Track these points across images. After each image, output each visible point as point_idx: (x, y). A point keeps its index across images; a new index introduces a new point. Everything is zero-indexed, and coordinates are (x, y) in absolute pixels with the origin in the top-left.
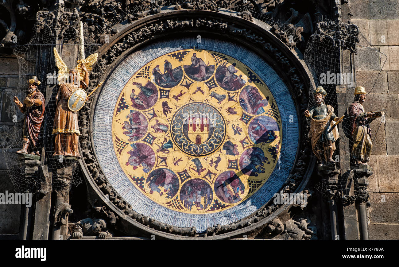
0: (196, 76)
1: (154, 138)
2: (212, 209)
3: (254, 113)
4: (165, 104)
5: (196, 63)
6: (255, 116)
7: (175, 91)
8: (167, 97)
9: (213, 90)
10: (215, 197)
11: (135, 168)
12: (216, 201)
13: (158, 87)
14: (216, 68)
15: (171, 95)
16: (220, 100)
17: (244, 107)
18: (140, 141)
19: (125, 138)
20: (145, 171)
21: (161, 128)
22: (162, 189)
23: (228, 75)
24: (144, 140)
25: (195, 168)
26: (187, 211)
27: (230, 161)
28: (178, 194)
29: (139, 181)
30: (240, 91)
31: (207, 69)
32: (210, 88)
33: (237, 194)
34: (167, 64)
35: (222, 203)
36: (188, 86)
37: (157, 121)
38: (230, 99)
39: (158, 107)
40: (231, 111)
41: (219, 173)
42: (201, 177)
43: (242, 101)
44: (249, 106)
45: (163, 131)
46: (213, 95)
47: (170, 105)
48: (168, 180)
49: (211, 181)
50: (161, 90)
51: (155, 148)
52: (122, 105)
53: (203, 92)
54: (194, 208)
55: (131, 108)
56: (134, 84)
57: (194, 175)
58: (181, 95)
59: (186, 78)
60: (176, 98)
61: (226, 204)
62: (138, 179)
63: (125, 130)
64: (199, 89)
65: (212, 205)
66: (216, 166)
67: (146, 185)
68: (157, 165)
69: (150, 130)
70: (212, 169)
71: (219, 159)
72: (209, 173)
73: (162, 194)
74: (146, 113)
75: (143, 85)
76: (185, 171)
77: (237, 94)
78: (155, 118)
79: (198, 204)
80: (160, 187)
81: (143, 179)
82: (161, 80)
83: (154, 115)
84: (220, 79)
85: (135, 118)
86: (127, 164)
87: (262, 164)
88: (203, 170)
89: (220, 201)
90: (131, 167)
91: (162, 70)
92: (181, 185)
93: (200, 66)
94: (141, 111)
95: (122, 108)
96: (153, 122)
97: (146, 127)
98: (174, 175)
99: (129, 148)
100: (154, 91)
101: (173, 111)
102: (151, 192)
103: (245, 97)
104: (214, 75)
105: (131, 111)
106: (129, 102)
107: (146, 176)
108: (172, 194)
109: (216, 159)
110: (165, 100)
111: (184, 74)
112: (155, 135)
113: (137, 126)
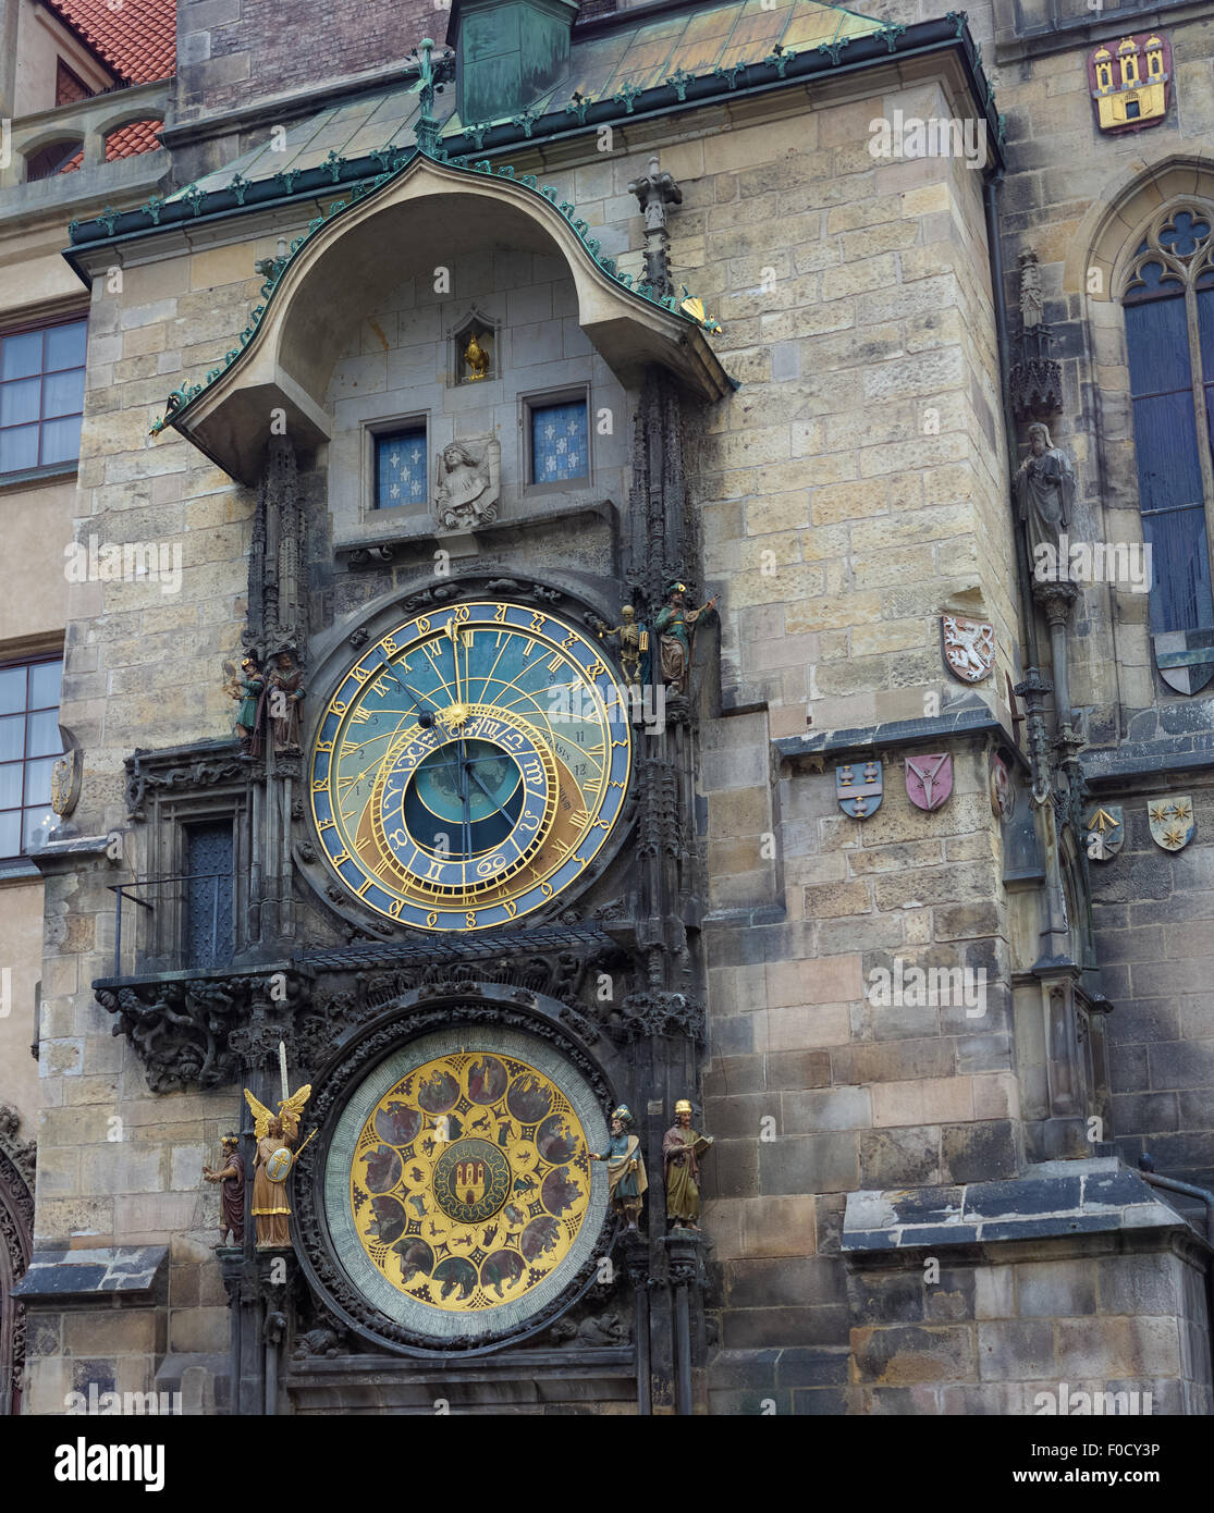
0: (423, 1252)
1: (530, 1206)
2: (523, 1068)
3: (394, 1153)
4: (488, 1242)
5: (410, 1269)
6: (395, 1148)
7: (462, 1251)
8: (477, 1249)
9: (417, 1218)
10: (511, 1080)
11: (576, 1183)
12: (513, 1075)
13: (479, 1271)
14: (392, 1245)
15: (472, 1248)
16: (419, 1200)
17: (398, 1171)
18: (548, 1214)
19: (562, 1230)
20: (567, 1170)
21: (513, 1214)
22: (563, 1134)
23: (385, 1225)
24: (543, 1212)
25: (509, 1133)
26: (552, 1088)
27: (465, 1113)
28: (549, 1114)
29: (580, 1163)
30: (387, 1194)
31: (403, 1252)
32: (419, 1223)
33: (484, 1066)
34: (445, 1293)
35: (507, 1067)
36: (444, 1246)
37: (511, 1226)
38: (406, 1191)
39: (497, 1244)
40: (417, 1175)
41: (487, 1107)
42: (510, 1117)
43: (396, 1179)
44: (392, 1166)
45: (514, 1209)
46: (423, 1211)
47: (482, 1236)
48: (550, 1140)
49: (502, 1104)
50: (478, 1265)
51: (537, 1193)
52: (536, 1275)
53: (433, 1225)
54: (542, 1086)
55: (529, 1266)
56: (501, 1296)
57: (516, 1125)
58: (461, 1241)
59: (439, 1258)
60: (468, 1240)
61: (504, 1063)
62: (582, 1166)
63: (554, 1240)
64: (433, 1233)
65: (521, 1073)
66: (484, 1118)
67: (577, 1152)
68: (549, 1168)
69: (527, 1220)
70: (491, 1117)
71: (475, 1124)
72: (498, 1115)
73: (568, 1128)
74: (516, 1247)
75: (493, 1285)
76: (523, 1138)
77: (394, 1192)
78: (511, 1232)
79: (535, 1087)
80: (564, 1138)
81: (576, 1163)
82: (468, 1278)
83: (509, 1236)
84: (400, 1226)
85: (533, 1250)
86: (581, 1194)
87: (431, 1082)
88: (504, 1124)
89: (509, 1072)
90: (580, 1188)
91: (458, 1289)
92: (539, 1123)
93: (409, 1261)
94: (520, 1253)
95: (538, 1273)
96: (518, 1228)
97: (528, 1228)
98: (538, 1142)
99: (566, 1214)
100: (487, 1269)
101: (484, 1226)
102: (577, 1138)
103: (388, 1179)
104: (403, 1236)
105: (531, 1261)
106: (525, 1275)
107: (570, 1164)
108: (557, 1119)
109: (479, 1127)
110: (484, 1248)
111: (436, 1265)
112: (526, 1210)
113: (538, 1235)
